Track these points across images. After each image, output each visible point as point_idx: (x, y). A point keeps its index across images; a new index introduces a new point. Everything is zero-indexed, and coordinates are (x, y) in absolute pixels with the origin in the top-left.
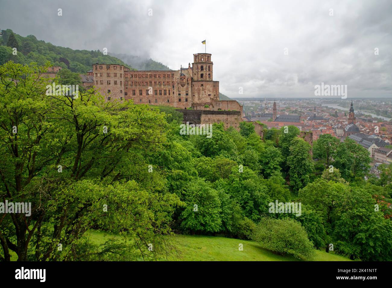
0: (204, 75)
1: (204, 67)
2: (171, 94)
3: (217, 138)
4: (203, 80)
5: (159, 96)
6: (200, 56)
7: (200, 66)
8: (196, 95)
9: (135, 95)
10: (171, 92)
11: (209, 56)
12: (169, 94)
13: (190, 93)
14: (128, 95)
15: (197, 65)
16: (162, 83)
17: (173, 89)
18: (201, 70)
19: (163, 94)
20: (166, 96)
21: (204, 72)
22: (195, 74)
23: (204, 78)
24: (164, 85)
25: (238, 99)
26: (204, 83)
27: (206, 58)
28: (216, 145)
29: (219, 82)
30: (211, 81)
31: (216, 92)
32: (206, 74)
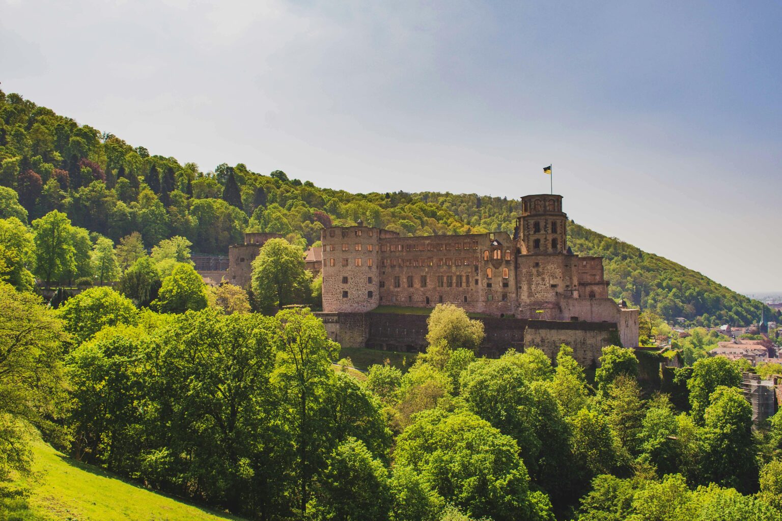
0: (542, 242)
1: (542, 224)
2: (471, 284)
4: (539, 252)
5: (446, 288)
6: (532, 200)
7: (532, 222)
8: (525, 287)
9: (399, 286)
10: (471, 280)
11: (554, 199)
12: (468, 285)
13: (512, 283)
14: (385, 288)
15: (527, 221)
16: (454, 261)
17: (475, 274)
18: (535, 232)
19: (454, 285)
20: (461, 289)
21: (541, 236)
22: (523, 241)
23: (542, 248)
24: (456, 266)
26: (540, 259)
27: (548, 203)
30: (557, 255)
31: (571, 278)
32: (546, 238)
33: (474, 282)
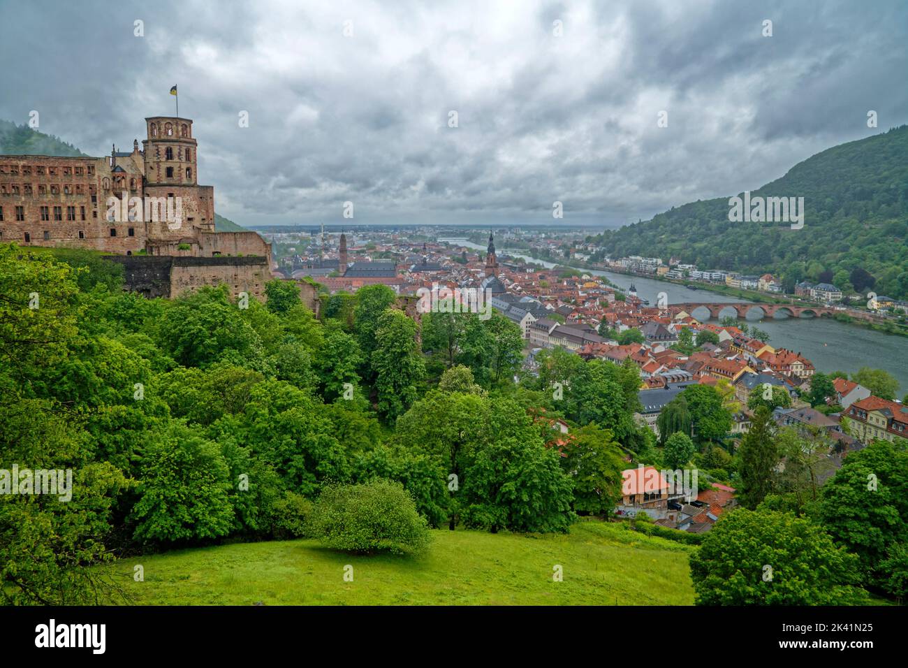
0: (176, 171)
1: (175, 151)
2: (86, 217)
3: (213, 320)
4: (172, 182)
5: (52, 222)
6: (163, 123)
7: (163, 148)
10: (86, 212)
11: (187, 124)
12: (83, 218)
15: (157, 146)
16: (62, 189)
17: (92, 205)
18: (168, 159)
19: (65, 218)
20: (74, 223)
21: (174, 164)
22: (151, 168)
23: (175, 178)
24: (67, 195)
25: (260, 228)
26: (174, 190)
27: (180, 128)
28: (210, 338)
29: (212, 187)
30: (193, 186)
31: (207, 211)
32: (180, 167)
33: (92, 214)
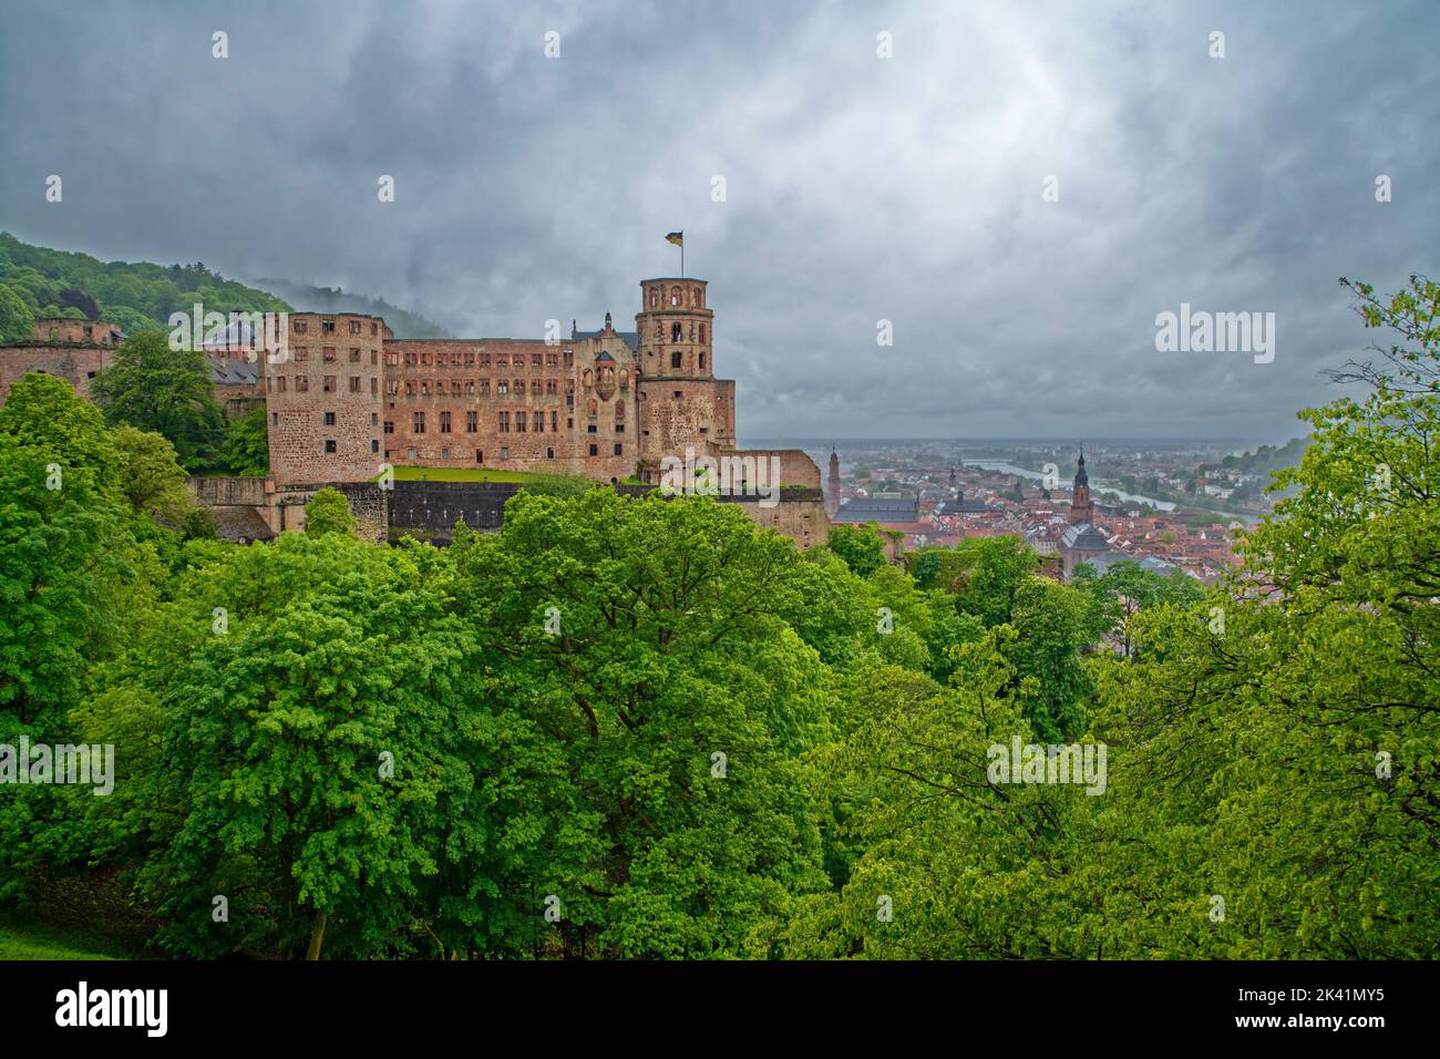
0: (685, 358)
1: (686, 328)
2: (559, 428)
4: (679, 375)
5: (513, 434)
6: (669, 287)
7: (668, 323)
8: (656, 433)
9: (423, 431)
10: (560, 419)
11: (699, 287)
12: (555, 428)
13: (630, 422)
14: (395, 433)
15: (659, 321)
16: (528, 386)
17: (566, 409)
18: (674, 340)
19: (530, 428)
20: (542, 435)
21: (683, 346)
22: (650, 354)
23: (685, 368)
24: (534, 394)
26: (683, 386)
27: (692, 294)
29: (733, 381)
30: (708, 381)
31: (727, 418)
32: (691, 352)
33: (566, 421)
